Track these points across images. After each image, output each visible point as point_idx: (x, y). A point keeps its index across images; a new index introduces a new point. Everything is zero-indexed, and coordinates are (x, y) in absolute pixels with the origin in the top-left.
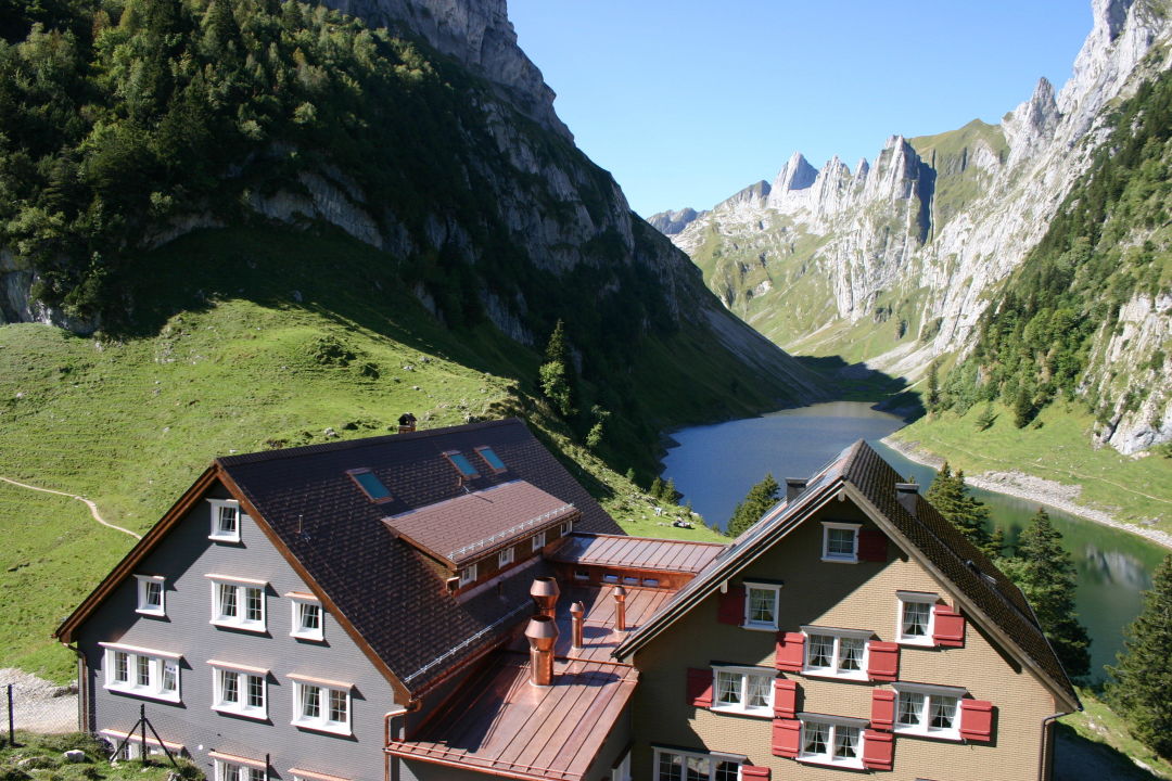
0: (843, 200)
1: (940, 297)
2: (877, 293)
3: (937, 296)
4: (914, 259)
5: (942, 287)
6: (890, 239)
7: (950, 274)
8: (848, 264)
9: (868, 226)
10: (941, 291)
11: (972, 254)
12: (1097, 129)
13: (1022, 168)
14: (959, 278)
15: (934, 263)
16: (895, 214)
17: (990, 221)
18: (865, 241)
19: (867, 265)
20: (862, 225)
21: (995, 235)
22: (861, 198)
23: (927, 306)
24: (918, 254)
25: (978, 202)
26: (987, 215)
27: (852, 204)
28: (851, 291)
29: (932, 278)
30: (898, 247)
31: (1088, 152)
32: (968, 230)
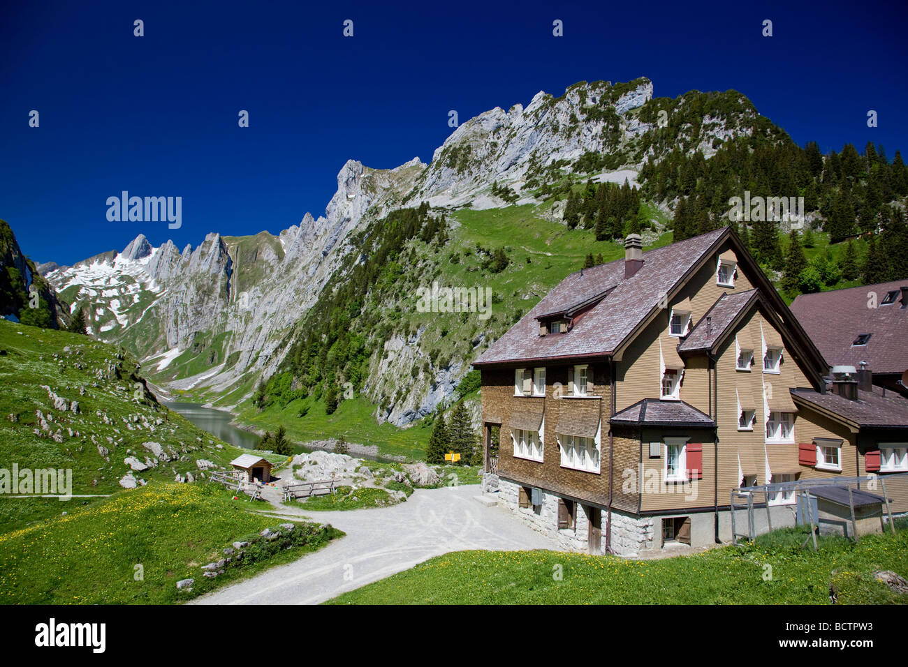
0: (174, 270)
1: (239, 338)
2: (196, 333)
3: (237, 337)
4: (222, 313)
5: (241, 332)
6: (206, 298)
7: (246, 323)
8: (176, 312)
9: (192, 288)
10: (240, 334)
11: (262, 312)
12: (345, 245)
13: (294, 263)
14: (252, 327)
15: (235, 316)
16: (211, 283)
17: (274, 293)
18: (189, 297)
19: (190, 314)
20: (188, 288)
21: (277, 302)
22: (187, 270)
23: (230, 343)
24: (225, 310)
25: (265, 280)
26: (272, 289)
27: (179, 273)
28: (177, 331)
29: (233, 325)
30: (211, 304)
31: (340, 257)
32: (259, 297)
